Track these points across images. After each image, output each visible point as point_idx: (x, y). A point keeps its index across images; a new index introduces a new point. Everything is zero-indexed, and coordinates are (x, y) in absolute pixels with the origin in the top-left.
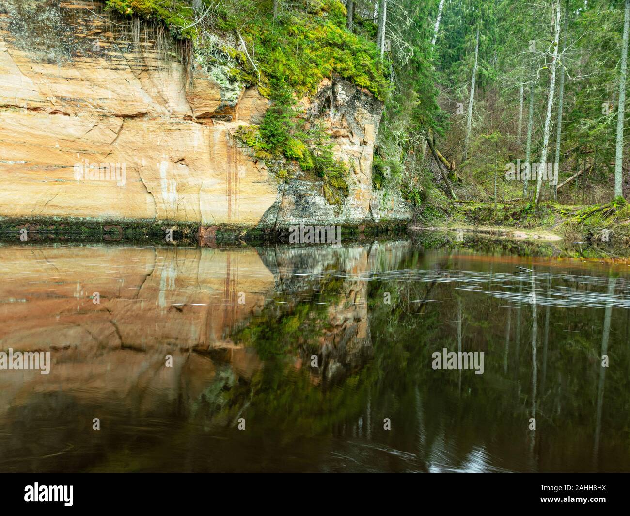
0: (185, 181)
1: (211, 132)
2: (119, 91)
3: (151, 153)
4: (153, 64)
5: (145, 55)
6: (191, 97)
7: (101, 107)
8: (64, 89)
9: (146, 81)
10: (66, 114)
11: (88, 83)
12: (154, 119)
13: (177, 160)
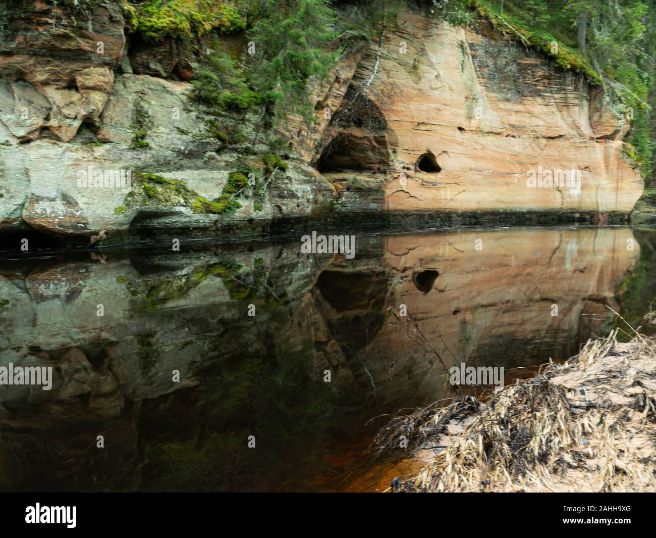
0: (587, 182)
1: (605, 148)
2: (548, 120)
3: (564, 163)
4: (572, 101)
5: (569, 95)
6: (593, 125)
7: (535, 131)
8: (514, 119)
9: (565, 113)
10: (513, 137)
11: (528, 115)
12: (568, 139)
13: (583, 167)
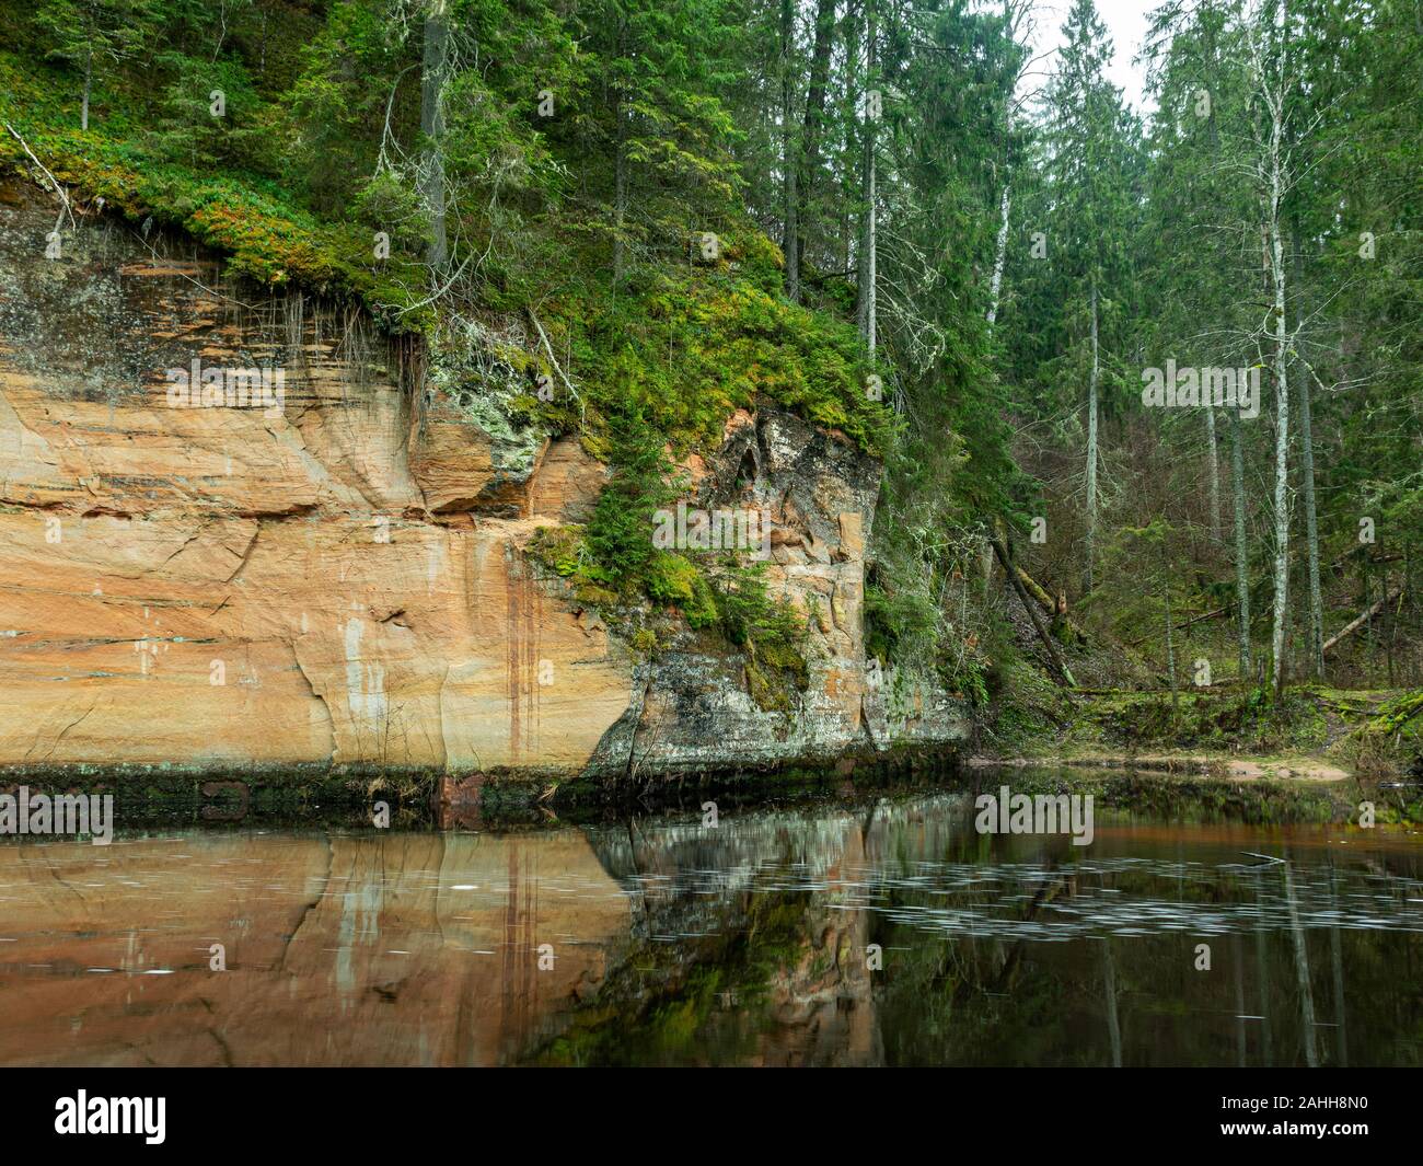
0: (406, 667)
1: (469, 545)
2: (251, 457)
3: (323, 601)
4: (333, 392)
5: (315, 373)
6: (419, 465)
7: (206, 496)
8: (121, 458)
9: (316, 434)
10: (121, 515)
11: (178, 441)
12: (333, 519)
13: (385, 615)
